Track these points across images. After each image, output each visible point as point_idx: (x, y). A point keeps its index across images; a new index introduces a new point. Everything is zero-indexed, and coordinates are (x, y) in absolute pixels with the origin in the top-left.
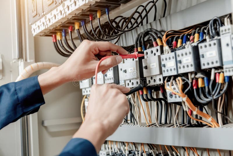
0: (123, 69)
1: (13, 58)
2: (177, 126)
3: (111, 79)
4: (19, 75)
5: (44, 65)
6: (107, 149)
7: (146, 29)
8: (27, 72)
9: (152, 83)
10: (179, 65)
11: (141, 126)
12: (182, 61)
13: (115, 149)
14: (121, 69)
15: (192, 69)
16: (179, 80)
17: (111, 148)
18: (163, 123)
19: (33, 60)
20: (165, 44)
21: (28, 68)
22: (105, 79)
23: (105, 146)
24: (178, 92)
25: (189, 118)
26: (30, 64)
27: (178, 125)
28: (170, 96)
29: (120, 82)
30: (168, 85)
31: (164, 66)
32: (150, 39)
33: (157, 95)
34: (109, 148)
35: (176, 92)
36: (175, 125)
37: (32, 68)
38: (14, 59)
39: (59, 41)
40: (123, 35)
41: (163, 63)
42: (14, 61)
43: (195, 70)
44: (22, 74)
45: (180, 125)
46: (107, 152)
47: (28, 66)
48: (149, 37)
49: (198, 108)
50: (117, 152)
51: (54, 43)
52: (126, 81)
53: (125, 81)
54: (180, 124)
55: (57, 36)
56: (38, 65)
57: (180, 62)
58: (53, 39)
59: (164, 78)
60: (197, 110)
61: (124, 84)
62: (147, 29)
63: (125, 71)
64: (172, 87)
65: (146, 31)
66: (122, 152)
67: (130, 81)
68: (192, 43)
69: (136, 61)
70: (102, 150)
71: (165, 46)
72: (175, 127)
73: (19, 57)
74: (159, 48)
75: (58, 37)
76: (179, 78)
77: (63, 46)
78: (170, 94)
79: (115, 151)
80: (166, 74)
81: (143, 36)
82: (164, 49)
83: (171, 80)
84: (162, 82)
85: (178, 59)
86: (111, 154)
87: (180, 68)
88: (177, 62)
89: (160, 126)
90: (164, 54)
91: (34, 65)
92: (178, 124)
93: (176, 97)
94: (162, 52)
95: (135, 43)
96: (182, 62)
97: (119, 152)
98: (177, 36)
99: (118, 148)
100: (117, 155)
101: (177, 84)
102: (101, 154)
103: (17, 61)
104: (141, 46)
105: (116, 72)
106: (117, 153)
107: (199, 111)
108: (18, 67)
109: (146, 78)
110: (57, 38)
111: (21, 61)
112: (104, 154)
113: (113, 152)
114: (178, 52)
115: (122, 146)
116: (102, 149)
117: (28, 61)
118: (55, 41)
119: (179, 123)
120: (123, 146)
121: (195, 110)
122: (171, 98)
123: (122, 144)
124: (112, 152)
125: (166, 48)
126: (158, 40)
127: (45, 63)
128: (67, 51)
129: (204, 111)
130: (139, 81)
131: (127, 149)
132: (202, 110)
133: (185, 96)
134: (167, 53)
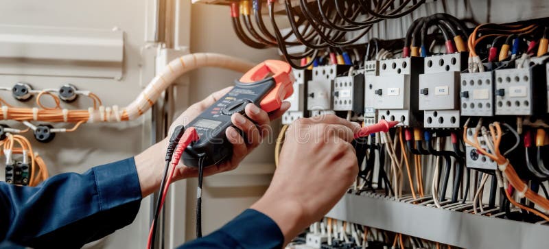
0: (376, 88)
1: (146, 39)
2: (479, 211)
3: (348, 102)
4: (155, 75)
5: (207, 59)
6: (323, 231)
7: (433, 13)
8: (173, 72)
9: (435, 124)
10: (498, 98)
11: (400, 201)
12: (506, 91)
13: (339, 234)
14: (371, 86)
15: (526, 110)
16: (495, 128)
17: (332, 231)
18: (449, 200)
19: (185, 48)
20: (472, 52)
21: (176, 63)
22: (335, 100)
23: (320, 225)
24: (490, 152)
25: (506, 201)
26: (179, 54)
27: (482, 210)
28: (471, 156)
29: (367, 110)
30: (471, 133)
31: (467, 95)
32: (440, 32)
33: (443, 145)
34: (326, 230)
35: (485, 149)
36: (475, 209)
37: (183, 64)
38: (148, 42)
39: (244, 17)
40: (382, 23)
41: (463, 89)
42: (146, 47)
43: (531, 114)
44: (162, 74)
45: (485, 209)
46: (322, 239)
47: (175, 58)
48: (438, 29)
49: (528, 184)
50: (344, 241)
51: (233, 19)
52: (379, 111)
53: (377, 111)
54: (485, 206)
55: (241, 7)
56: (195, 59)
57: (502, 93)
58: (232, 12)
59: (463, 119)
60: (528, 190)
61: (374, 115)
62: (436, 15)
63: (380, 92)
64: (480, 139)
65: (432, 18)
66: (355, 241)
67: (388, 113)
68: (531, 57)
69: (406, 76)
70: (313, 233)
71: (472, 56)
72: (475, 212)
73: (157, 39)
74: (457, 56)
75: (244, 10)
76: (496, 124)
77: (252, 28)
78: (471, 152)
79: (339, 237)
80: (466, 112)
81: (424, 26)
82: (470, 61)
83: (479, 126)
84: (457, 125)
85: (499, 86)
86: (330, 243)
87: (501, 104)
88: (496, 93)
89: (441, 205)
90: (468, 72)
91: (188, 58)
92: (481, 208)
93: (484, 159)
94: (464, 66)
95: (405, 36)
96: (506, 95)
97: (347, 241)
98: (500, 36)
99: (346, 233)
100: (343, 246)
101: (491, 135)
102: (310, 239)
103: (154, 46)
104: (418, 45)
105: (360, 90)
106: (343, 243)
107: (530, 192)
108: (155, 58)
109: (423, 111)
110: (241, 12)
111: (162, 48)
112: (316, 241)
113: (334, 240)
114: (500, 73)
115: (356, 231)
116: (311, 230)
117: (177, 48)
118: (235, 15)
119: (483, 205)
120: (358, 231)
121: (521, 190)
122: (475, 159)
123: (357, 228)
124: (333, 238)
125: (474, 59)
126: (457, 40)
127: (209, 55)
128: (258, 37)
129: (541, 193)
130: (406, 114)
131: (366, 239)
132: (535, 190)
133: (504, 162)
134: (475, 69)
